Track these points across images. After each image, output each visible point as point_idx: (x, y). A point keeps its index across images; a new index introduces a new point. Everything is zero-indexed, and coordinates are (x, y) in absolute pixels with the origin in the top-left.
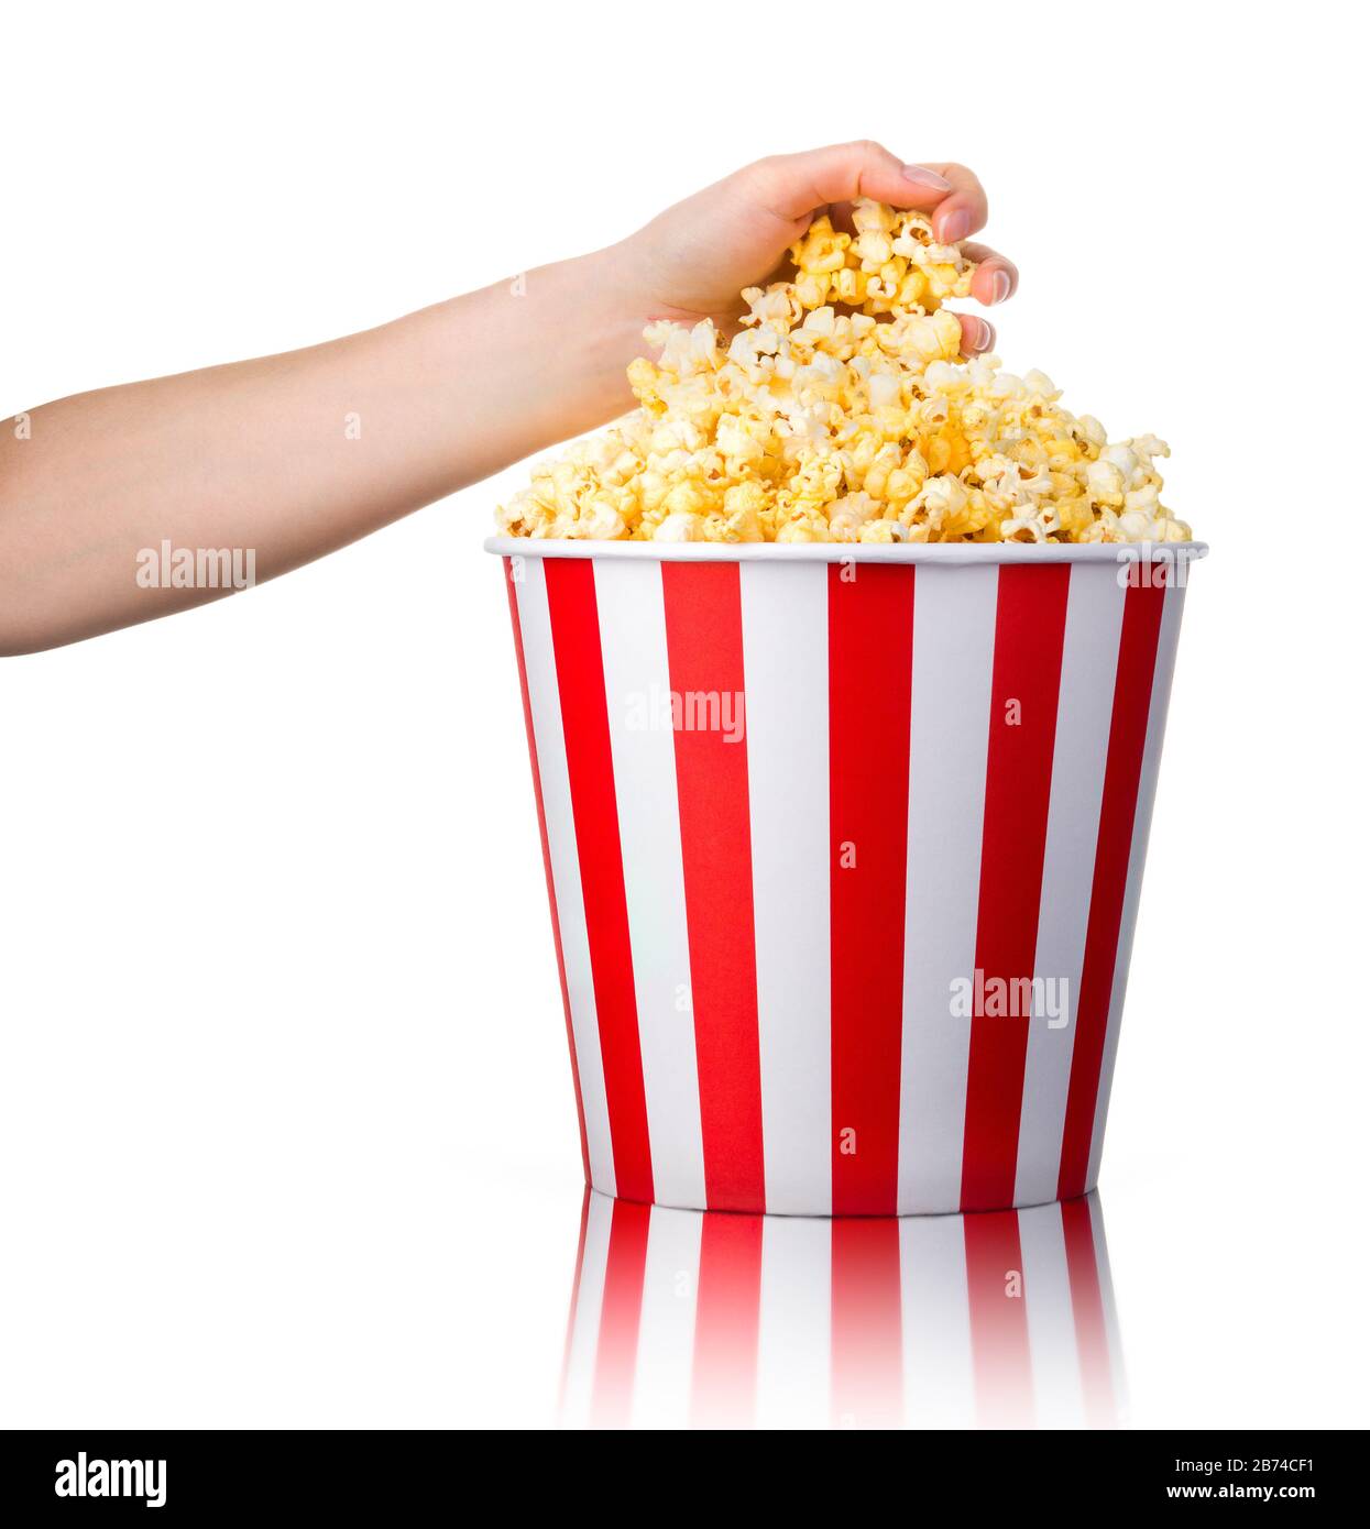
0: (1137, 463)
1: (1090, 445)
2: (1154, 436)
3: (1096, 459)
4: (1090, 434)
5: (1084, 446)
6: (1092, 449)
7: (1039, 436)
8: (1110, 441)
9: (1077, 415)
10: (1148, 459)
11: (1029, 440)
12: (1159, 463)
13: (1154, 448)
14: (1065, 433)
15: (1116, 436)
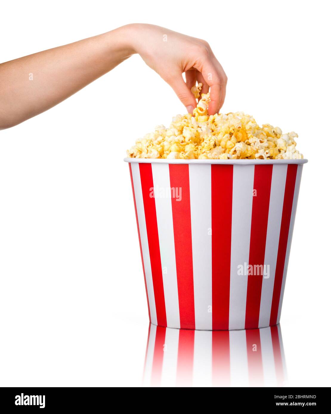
0: (290, 139)
1: (278, 134)
2: (294, 132)
3: (279, 138)
4: (278, 131)
5: (276, 135)
6: (278, 135)
7: (265, 132)
8: (283, 133)
9: (275, 127)
10: (292, 138)
11: (262, 133)
12: (295, 139)
13: (295, 135)
14: (271, 131)
15: (284, 132)
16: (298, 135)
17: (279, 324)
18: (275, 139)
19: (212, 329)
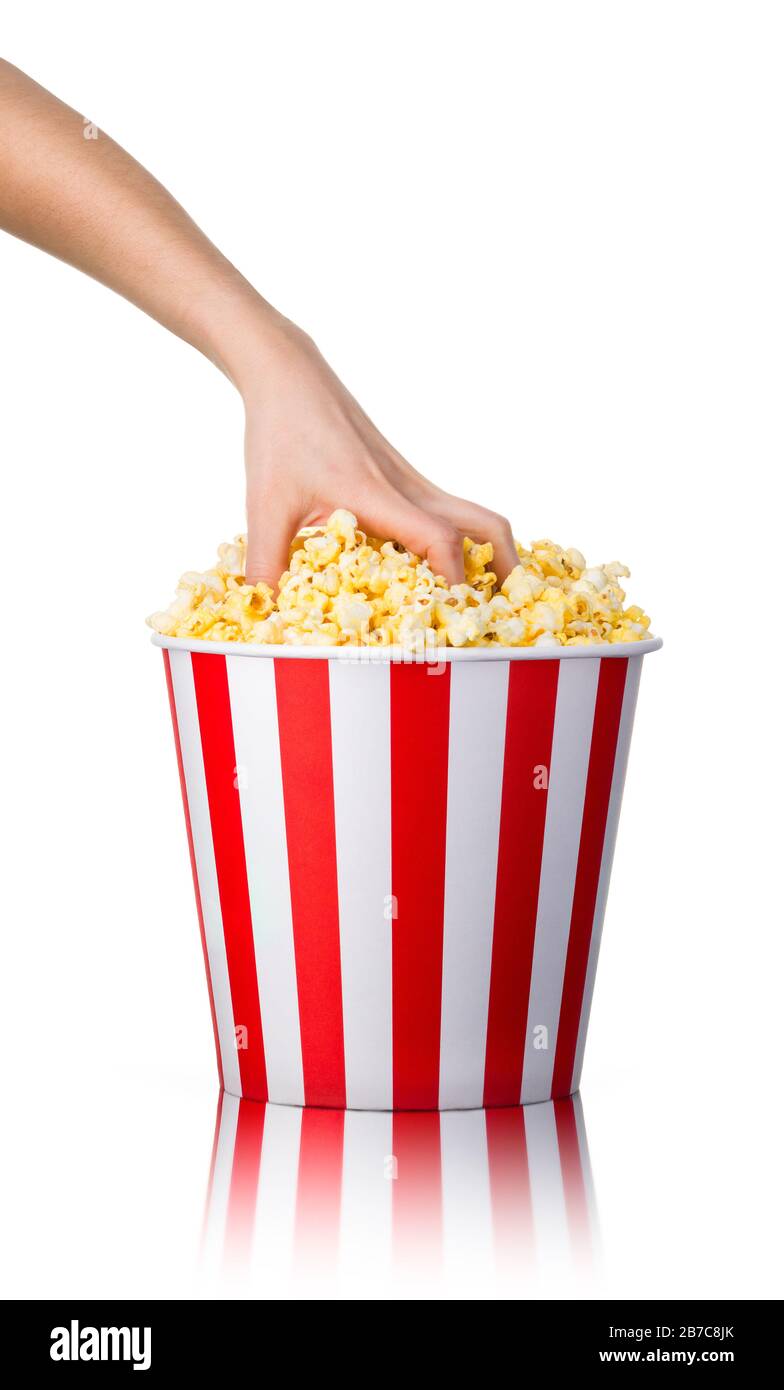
16: (630, 570)
17: (577, 1092)
18: (568, 580)
19: (391, 1107)
